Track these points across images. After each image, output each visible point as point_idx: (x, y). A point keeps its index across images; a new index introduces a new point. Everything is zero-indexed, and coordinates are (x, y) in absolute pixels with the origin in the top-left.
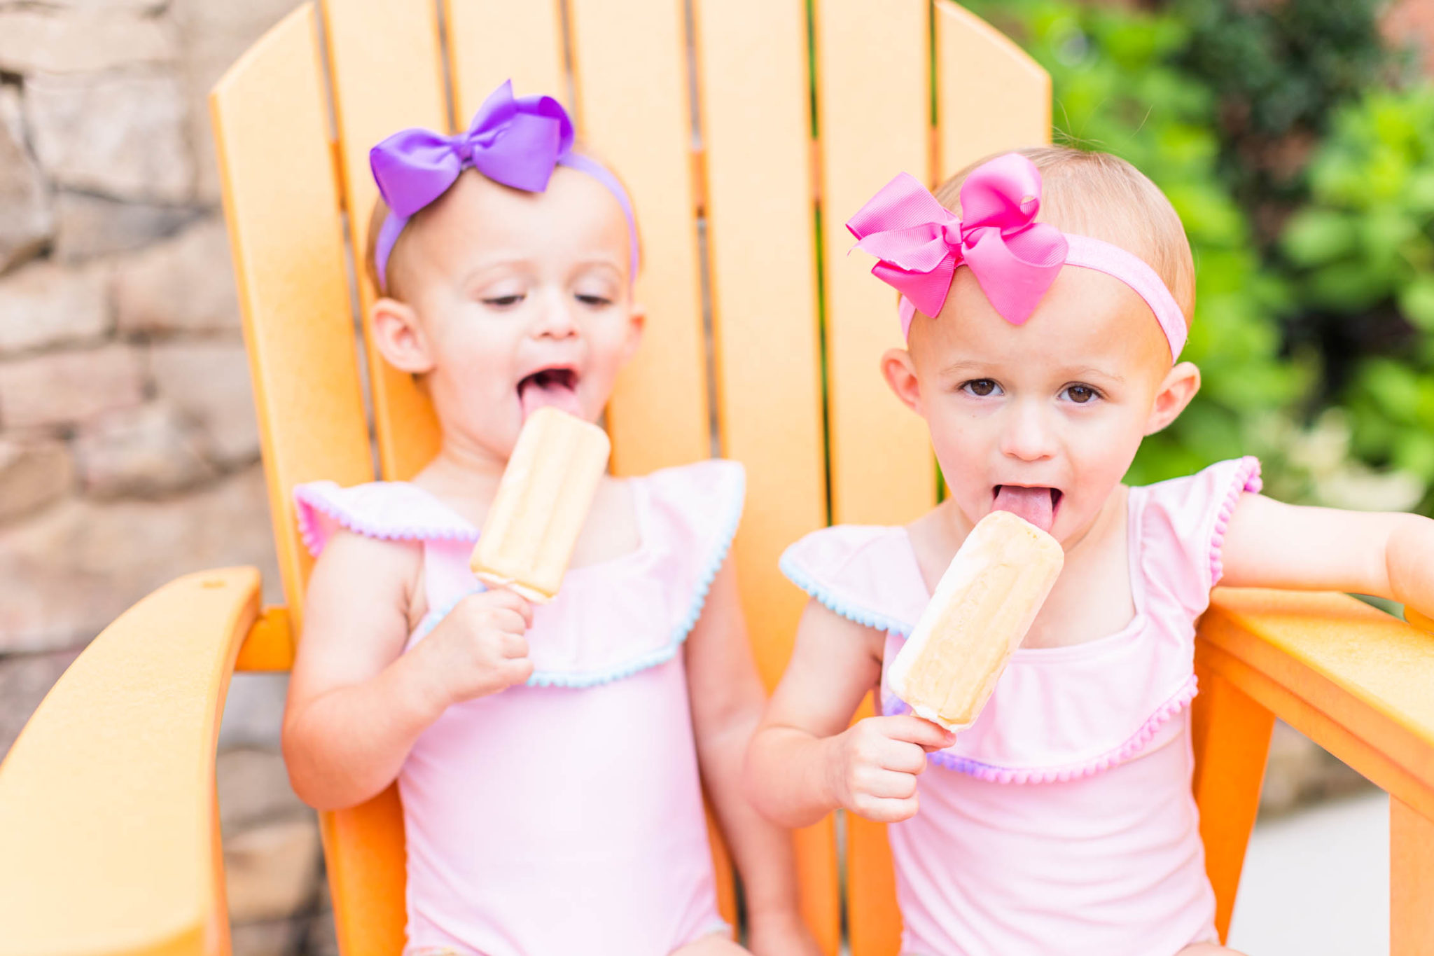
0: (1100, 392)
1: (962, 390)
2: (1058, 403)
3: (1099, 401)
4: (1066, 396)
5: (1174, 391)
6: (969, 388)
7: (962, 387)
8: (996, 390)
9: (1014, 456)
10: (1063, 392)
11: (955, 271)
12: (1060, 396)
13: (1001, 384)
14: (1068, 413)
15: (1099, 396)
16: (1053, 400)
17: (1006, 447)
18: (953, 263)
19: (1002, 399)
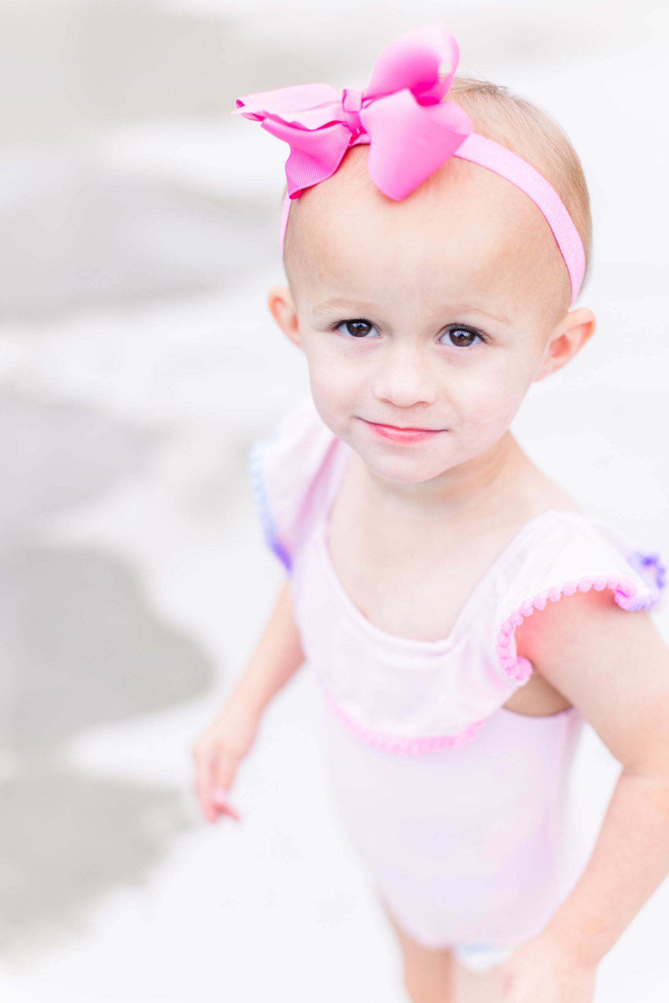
0: (485, 337)
1: (336, 331)
2: (438, 347)
3: (483, 344)
4: (447, 339)
5: (570, 336)
6: (344, 329)
7: (337, 326)
8: (373, 332)
9: (387, 401)
10: (443, 336)
11: (349, 150)
12: (439, 340)
13: (378, 327)
14: (449, 359)
15: (483, 340)
16: (432, 343)
17: (380, 392)
18: (349, 138)
19: (379, 341)
